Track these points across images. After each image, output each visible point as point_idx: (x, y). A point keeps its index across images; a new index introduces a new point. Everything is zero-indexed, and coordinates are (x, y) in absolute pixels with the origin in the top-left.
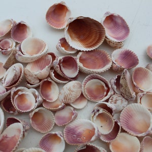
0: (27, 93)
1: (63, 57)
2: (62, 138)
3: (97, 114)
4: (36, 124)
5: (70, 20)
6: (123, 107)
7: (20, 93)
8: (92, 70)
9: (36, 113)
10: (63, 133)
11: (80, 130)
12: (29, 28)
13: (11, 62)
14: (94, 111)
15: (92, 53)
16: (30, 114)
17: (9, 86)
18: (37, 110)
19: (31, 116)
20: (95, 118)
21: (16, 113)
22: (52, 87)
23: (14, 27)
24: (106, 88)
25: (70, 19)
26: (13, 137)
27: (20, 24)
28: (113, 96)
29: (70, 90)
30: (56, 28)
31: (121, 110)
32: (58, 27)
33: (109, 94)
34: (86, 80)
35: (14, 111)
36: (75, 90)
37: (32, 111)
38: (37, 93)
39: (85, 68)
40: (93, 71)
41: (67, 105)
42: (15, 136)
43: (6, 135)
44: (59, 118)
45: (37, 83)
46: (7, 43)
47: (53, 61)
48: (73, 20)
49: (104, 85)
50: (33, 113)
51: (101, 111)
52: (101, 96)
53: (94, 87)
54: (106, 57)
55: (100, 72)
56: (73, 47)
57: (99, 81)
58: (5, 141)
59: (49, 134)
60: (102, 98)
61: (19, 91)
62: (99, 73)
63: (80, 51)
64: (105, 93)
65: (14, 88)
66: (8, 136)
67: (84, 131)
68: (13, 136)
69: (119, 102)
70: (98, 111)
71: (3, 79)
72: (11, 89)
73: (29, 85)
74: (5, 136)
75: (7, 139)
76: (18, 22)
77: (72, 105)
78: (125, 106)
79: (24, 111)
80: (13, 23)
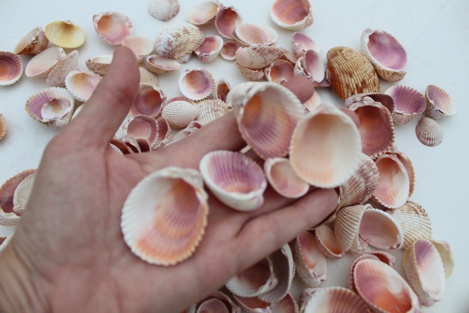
27: (230, 9)
80: (219, 5)
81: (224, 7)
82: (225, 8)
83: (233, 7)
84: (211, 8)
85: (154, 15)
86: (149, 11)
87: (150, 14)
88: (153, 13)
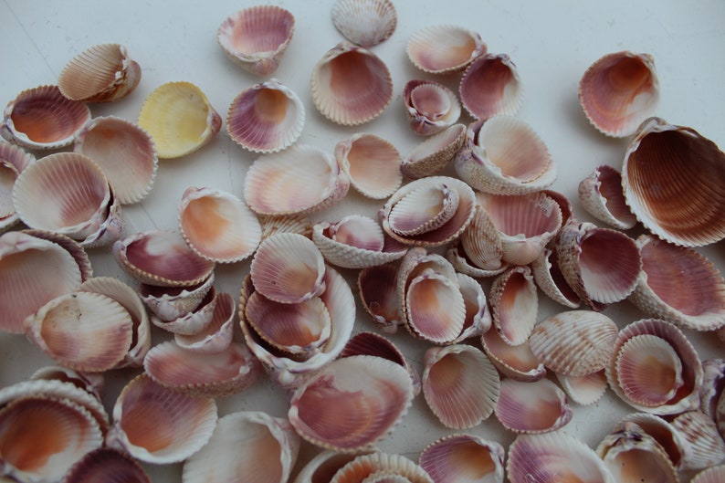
0: (450, 283)
1: (595, 227)
2: (500, 469)
3: (628, 446)
4: (433, 388)
5: (653, 123)
6: (710, 462)
7: (430, 273)
8: (670, 309)
9: (450, 357)
10: (506, 457)
11: (550, 467)
12: (516, 83)
13: (436, 168)
14: (622, 431)
15: (674, 255)
16: (434, 352)
17: (409, 237)
18: (458, 349)
19: (434, 360)
20: (612, 454)
21: (394, 327)
22: (519, 297)
23: (480, 61)
24: (679, 380)
25: (658, 120)
26: (347, 395)
27: (498, 59)
28: (693, 415)
29: (583, 335)
30: (597, 127)
31: (697, 466)
32: (604, 127)
33: (685, 402)
34: (633, 329)
35: (388, 321)
36: (600, 343)
37: (445, 345)
38: (481, 299)
39: (652, 293)
40: (672, 315)
41: (551, 375)
42: (358, 394)
43: (331, 380)
44: (506, 402)
45: (492, 267)
46: (432, 98)
47: (563, 224)
48: (665, 128)
49: (679, 370)
50: (445, 352)
51: (648, 444)
52: (656, 396)
53: (641, 359)
54: (712, 285)
55: (691, 326)
56: (634, 209)
57: (670, 350)
58: (318, 395)
59: (466, 438)
60: (656, 402)
61: (430, 264)
62: (684, 327)
63: (647, 232)
64: (672, 394)
65: (425, 252)
66: (336, 384)
67: (559, 474)
68: (352, 390)
69: (704, 443)
70: (637, 439)
71: (388, 205)
72: (410, 247)
73: (462, 261)
74: (326, 379)
75: (327, 391)
76: (493, 51)
77: (567, 384)
78: (717, 462)
79: (427, 337)
80: (479, 47)
81: (488, 55)
82: (489, 58)
83: (506, 56)
84: (460, 43)
85: (344, 31)
86: (333, 20)
87: (336, 27)
88: (341, 27)
